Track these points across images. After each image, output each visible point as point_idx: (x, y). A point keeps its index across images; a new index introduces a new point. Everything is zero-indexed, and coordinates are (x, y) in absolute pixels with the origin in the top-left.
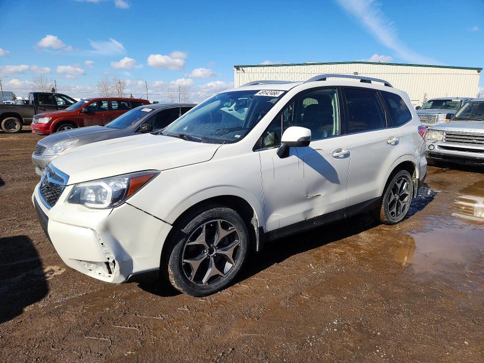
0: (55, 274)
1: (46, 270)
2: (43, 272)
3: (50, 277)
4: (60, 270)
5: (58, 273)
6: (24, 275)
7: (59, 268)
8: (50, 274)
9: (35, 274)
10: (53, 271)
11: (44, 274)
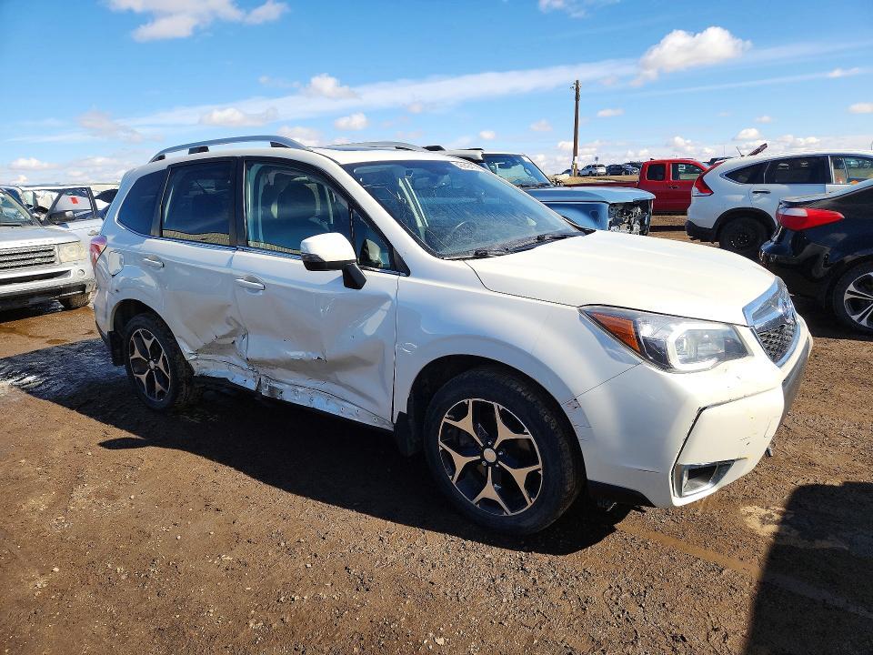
0: (763, 512)
1: (772, 528)
2: (780, 529)
3: (776, 511)
4: (750, 514)
5: (759, 509)
6: (819, 544)
7: (748, 520)
8: (771, 516)
9: (797, 533)
10: (763, 521)
11: (781, 523)
